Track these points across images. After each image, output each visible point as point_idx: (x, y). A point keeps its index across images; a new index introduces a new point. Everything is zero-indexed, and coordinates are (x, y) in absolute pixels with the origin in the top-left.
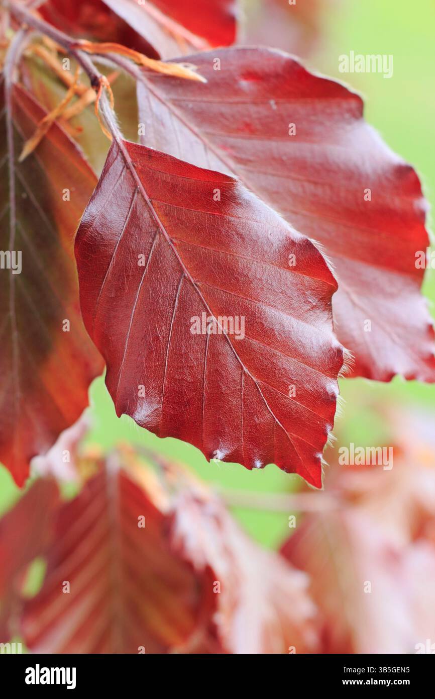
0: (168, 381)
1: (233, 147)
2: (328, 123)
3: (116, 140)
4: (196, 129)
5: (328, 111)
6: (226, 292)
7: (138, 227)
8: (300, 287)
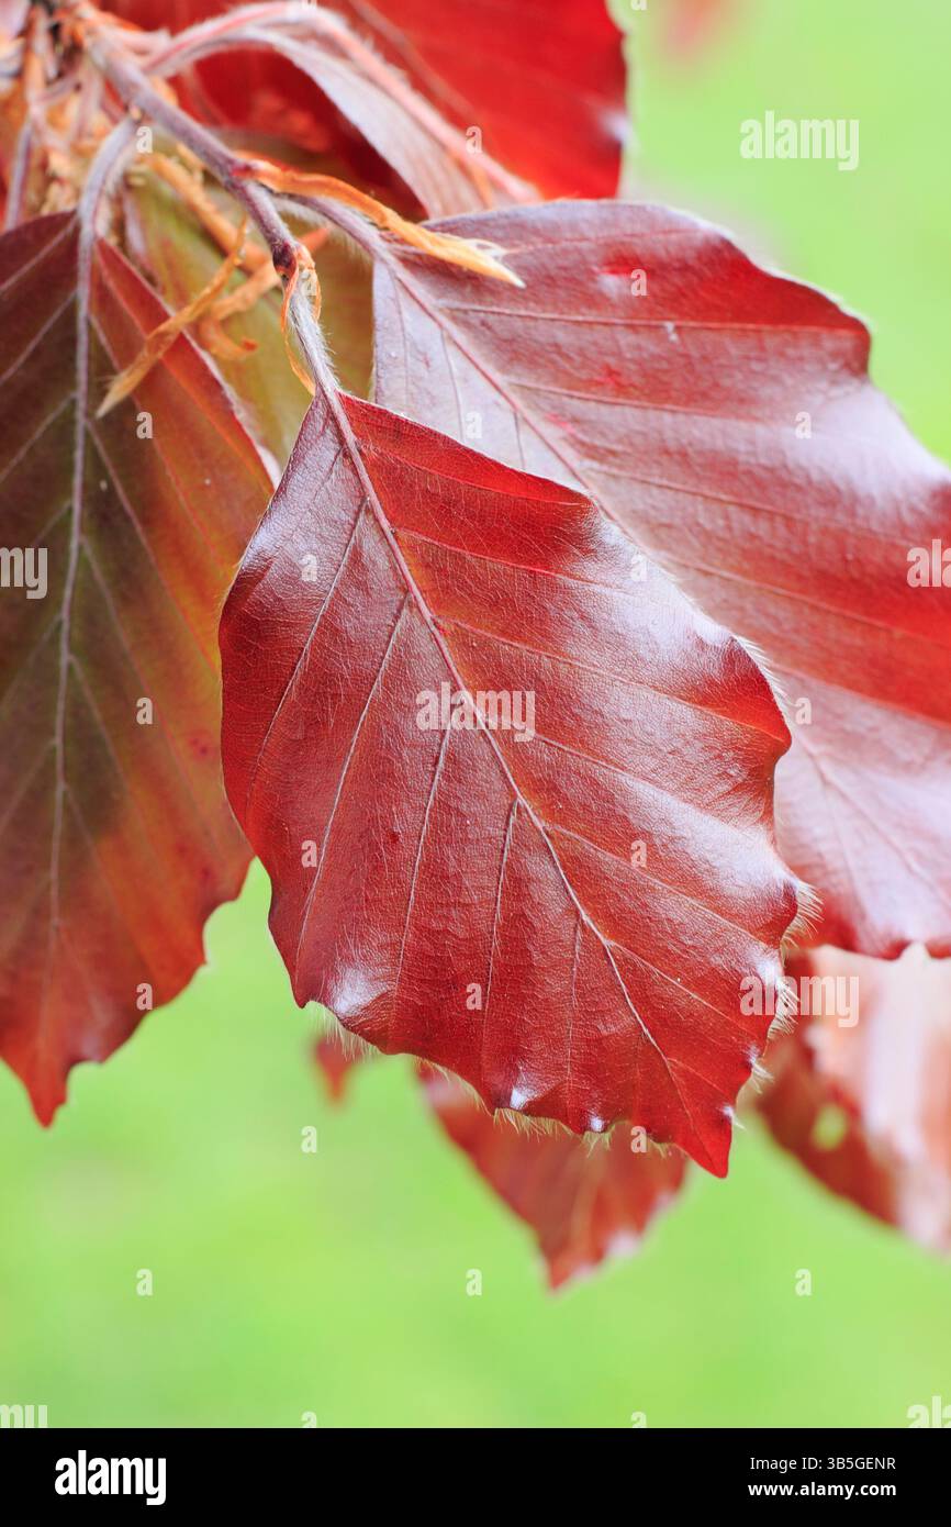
0: (414, 934)
1: (575, 421)
2: (789, 381)
3: (323, 392)
4: (498, 377)
5: (790, 352)
6: (551, 745)
7: (363, 587)
8: (711, 741)
